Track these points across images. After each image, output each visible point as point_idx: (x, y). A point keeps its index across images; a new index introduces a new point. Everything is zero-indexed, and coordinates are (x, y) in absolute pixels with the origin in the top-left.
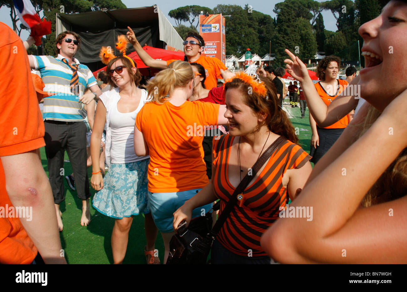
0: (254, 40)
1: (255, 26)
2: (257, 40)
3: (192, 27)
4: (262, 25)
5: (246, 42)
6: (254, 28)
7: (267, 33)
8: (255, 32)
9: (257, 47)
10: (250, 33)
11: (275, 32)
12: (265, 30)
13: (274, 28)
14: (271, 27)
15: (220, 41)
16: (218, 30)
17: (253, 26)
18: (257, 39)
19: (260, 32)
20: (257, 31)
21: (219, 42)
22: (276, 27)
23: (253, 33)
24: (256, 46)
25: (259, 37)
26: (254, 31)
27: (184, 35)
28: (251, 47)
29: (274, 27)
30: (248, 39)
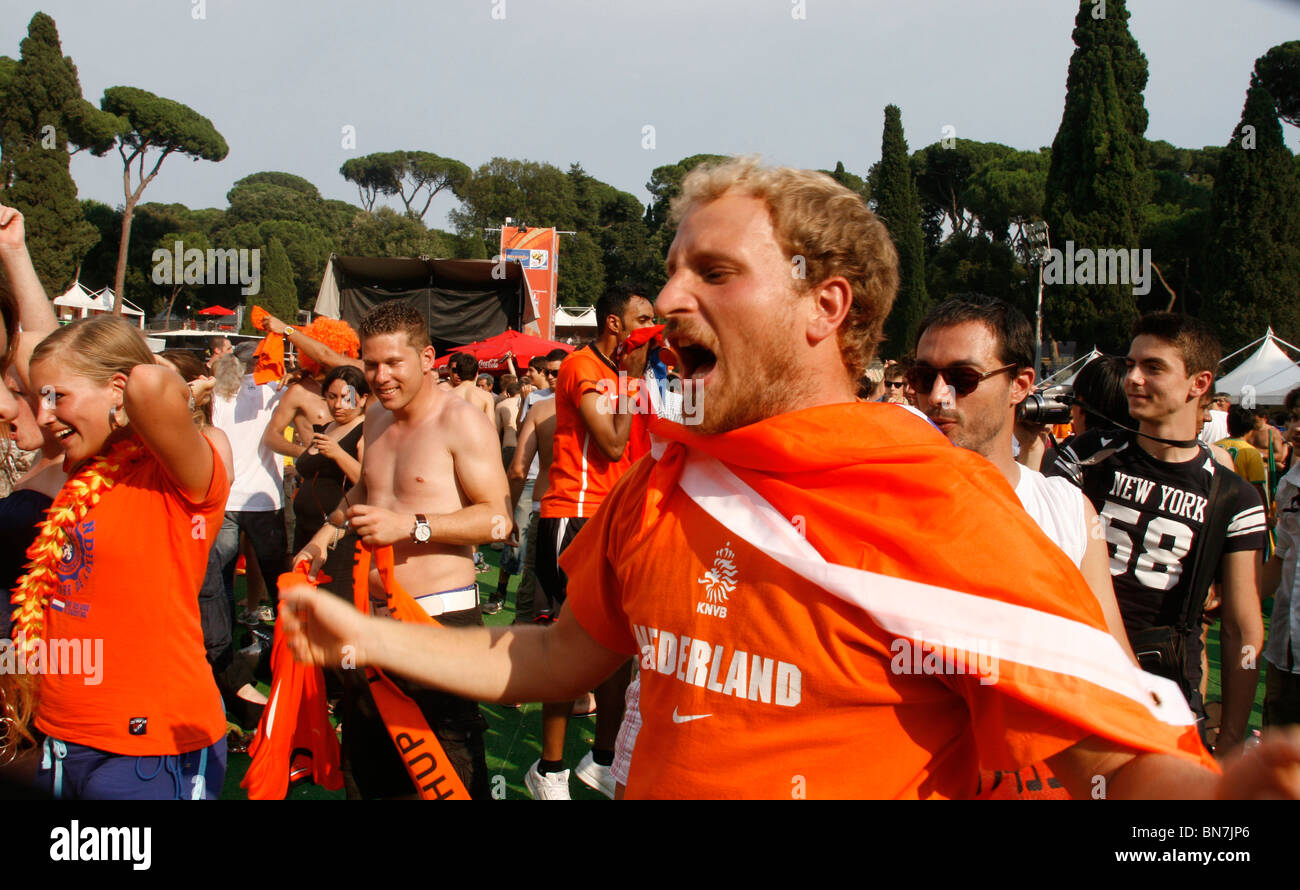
0: (589, 267)
1: (594, 227)
2: (598, 268)
3: (410, 214)
4: (609, 221)
5: (569, 272)
6: (590, 230)
7: (628, 249)
8: (593, 244)
9: (598, 287)
10: (580, 244)
11: (651, 249)
12: (621, 240)
13: (649, 236)
14: (640, 232)
15: (548, 289)
16: (545, 264)
17: (589, 227)
18: (598, 262)
19: (607, 242)
20: (598, 240)
21: (545, 292)
22: (653, 233)
23: (588, 245)
24: (597, 283)
25: (603, 258)
26: (590, 241)
27: (389, 237)
28: (581, 286)
29: (648, 231)
30: (573, 263)
